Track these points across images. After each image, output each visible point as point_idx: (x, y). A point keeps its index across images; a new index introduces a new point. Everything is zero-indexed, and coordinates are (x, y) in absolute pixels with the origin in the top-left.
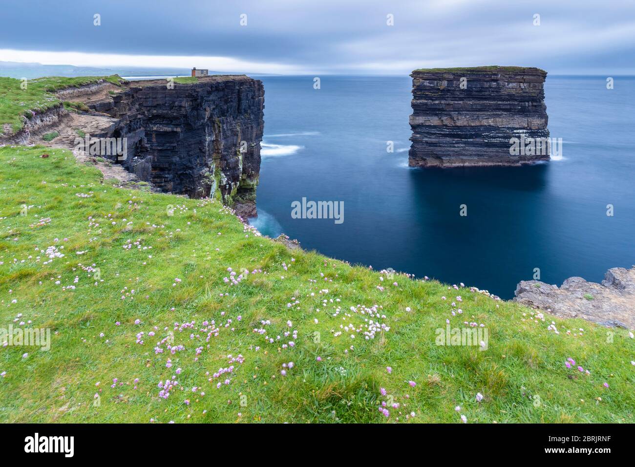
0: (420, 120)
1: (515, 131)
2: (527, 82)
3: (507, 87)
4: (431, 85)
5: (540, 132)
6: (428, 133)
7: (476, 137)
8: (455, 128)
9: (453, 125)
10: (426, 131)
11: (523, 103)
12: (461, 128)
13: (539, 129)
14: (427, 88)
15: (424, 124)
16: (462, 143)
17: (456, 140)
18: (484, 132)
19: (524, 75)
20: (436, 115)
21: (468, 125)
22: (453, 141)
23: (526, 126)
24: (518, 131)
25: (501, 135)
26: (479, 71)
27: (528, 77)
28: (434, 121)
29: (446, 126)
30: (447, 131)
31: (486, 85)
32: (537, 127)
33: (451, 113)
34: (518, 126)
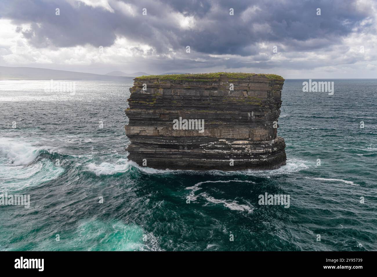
0: (136, 130)
1: (235, 142)
2: (252, 90)
3: (230, 95)
4: (148, 93)
5: (263, 144)
6: (144, 143)
7: (194, 148)
8: (172, 138)
9: (170, 135)
10: (142, 142)
11: (244, 113)
12: (177, 138)
13: (262, 141)
14: (144, 97)
15: (140, 134)
16: (179, 154)
17: (173, 150)
18: (201, 142)
19: (249, 83)
20: (152, 125)
21: (185, 136)
22: (170, 152)
23: (247, 137)
24: (238, 142)
25: (219, 146)
26: (200, 78)
27: (253, 85)
28: (150, 131)
29: (162, 136)
30: (163, 142)
31: (206, 93)
32: (259, 139)
33: (166, 123)
34: (239, 137)
